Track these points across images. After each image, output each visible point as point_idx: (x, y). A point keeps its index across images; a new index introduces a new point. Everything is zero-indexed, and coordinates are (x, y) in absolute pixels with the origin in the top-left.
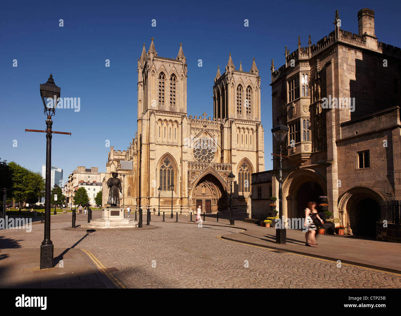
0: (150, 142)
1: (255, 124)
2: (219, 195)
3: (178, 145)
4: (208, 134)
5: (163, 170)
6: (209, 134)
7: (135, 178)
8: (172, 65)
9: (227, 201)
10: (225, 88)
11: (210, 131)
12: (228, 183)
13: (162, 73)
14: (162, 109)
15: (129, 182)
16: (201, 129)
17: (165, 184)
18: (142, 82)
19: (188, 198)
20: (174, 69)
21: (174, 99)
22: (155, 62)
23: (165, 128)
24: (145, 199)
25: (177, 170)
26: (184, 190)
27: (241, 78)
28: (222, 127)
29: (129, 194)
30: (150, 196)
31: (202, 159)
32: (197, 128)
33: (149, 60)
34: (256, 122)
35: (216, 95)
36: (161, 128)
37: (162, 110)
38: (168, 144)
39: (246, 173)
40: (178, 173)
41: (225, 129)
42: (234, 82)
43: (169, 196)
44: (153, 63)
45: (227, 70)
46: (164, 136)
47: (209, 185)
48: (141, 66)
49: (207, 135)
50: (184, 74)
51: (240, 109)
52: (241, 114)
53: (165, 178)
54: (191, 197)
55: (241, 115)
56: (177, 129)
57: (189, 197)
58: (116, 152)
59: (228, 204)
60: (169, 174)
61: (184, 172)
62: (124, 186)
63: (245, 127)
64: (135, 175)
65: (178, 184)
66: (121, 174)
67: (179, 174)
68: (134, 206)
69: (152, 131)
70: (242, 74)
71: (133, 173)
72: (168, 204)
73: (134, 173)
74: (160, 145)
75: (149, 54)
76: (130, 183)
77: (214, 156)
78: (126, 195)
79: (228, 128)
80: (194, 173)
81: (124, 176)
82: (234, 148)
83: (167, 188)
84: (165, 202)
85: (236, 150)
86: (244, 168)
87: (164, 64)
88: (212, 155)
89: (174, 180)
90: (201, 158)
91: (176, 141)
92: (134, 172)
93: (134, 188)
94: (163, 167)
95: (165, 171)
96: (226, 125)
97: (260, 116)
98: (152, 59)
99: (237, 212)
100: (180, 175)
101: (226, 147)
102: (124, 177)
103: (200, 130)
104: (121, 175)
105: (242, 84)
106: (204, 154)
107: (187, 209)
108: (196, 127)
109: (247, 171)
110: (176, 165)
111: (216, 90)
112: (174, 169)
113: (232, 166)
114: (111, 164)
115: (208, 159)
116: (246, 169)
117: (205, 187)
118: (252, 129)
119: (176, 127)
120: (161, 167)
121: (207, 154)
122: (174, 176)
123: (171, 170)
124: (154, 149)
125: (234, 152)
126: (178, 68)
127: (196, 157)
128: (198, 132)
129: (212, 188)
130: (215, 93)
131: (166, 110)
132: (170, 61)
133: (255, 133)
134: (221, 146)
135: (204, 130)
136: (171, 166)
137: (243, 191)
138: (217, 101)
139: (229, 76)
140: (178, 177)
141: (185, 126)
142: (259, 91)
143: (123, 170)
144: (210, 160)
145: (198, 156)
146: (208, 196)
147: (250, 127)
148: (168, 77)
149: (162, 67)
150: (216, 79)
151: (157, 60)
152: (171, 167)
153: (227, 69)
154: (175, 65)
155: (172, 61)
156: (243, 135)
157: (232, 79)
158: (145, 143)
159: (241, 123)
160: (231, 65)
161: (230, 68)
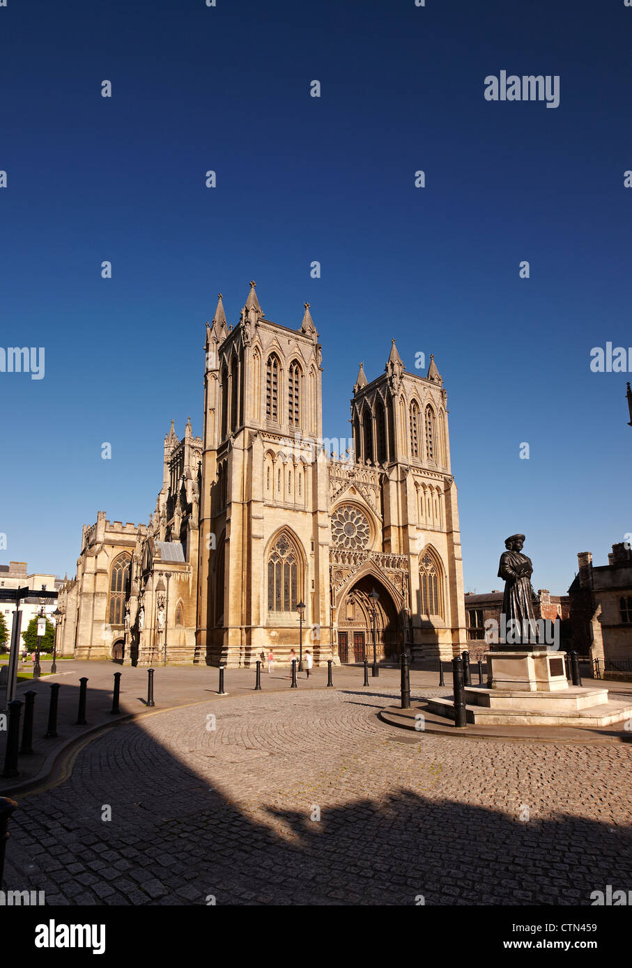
0: (253, 498)
1: (443, 479)
2: (383, 621)
3: (307, 510)
4: (357, 492)
5: (275, 563)
6: (361, 493)
7: (193, 581)
8: (293, 342)
9: (403, 634)
10: (385, 403)
11: (361, 485)
12: (403, 594)
13: (273, 355)
14: (273, 430)
15: (178, 590)
16: (346, 480)
17: (279, 595)
18: (217, 370)
19: (331, 628)
20: (296, 350)
21: (296, 412)
22: (259, 329)
23: (279, 470)
24: (236, 632)
25: (304, 565)
26: (322, 611)
27: (415, 388)
28: (384, 481)
29: (179, 619)
30: (253, 624)
31: (347, 543)
32: (337, 478)
33: (248, 324)
34: (443, 475)
35: (360, 416)
36: (271, 470)
37: (273, 432)
38: (286, 507)
39: (430, 576)
40: (307, 571)
41: (391, 483)
42: (405, 393)
43: (289, 624)
44: (257, 331)
45: (390, 370)
46: (276, 488)
47: (362, 599)
48: (215, 339)
49: (355, 493)
50: (317, 363)
51: (415, 448)
52: (417, 456)
53: (278, 581)
54: (336, 625)
55: (418, 459)
56: (303, 476)
57: (332, 625)
58: (111, 526)
59: (406, 642)
60: (287, 574)
61: (323, 570)
62: (167, 601)
63: (427, 482)
64: (194, 575)
65: (307, 595)
66: (161, 571)
67: (310, 572)
68: (190, 648)
69: (256, 474)
70: (417, 380)
71: (189, 569)
72: (288, 643)
73: (191, 571)
74: (270, 506)
75: (247, 311)
76: (181, 595)
77: (368, 537)
78: (172, 623)
79: (397, 482)
80: (339, 572)
81: (168, 576)
82: (413, 524)
83: (283, 606)
84: (282, 637)
85: (415, 527)
86: (427, 565)
87: (279, 337)
88: (364, 536)
89: (298, 586)
90: (343, 542)
91: (301, 501)
92: (191, 568)
93: (191, 605)
94: (275, 556)
95: (279, 565)
96: (394, 475)
97: (449, 464)
98: (253, 324)
99: (423, 657)
100: (310, 576)
101: (395, 519)
102: (168, 580)
103: (344, 482)
104: (161, 575)
105: (418, 400)
106: (349, 532)
107: (329, 653)
108: (335, 474)
109: (432, 571)
110: (301, 553)
111: (360, 407)
112: (299, 561)
113: (409, 560)
114: (99, 552)
115: (357, 544)
116: (429, 568)
117: (353, 604)
118: (438, 489)
119: (302, 472)
120: (272, 557)
121: (356, 534)
122: (298, 579)
123: (291, 564)
124: (260, 515)
125: (412, 531)
126: (306, 352)
127: (334, 538)
128: (338, 487)
129: (367, 606)
130: (356, 412)
131: (282, 433)
132: (290, 334)
133: (443, 497)
134: (383, 517)
135: (350, 482)
136: (291, 555)
137: (427, 614)
138: (362, 429)
139: (396, 380)
140: (307, 581)
141: (321, 470)
142: (446, 416)
143: (166, 563)
144: (361, 545)
145: (339, 536)
146: (359, 624)
147: (435, 484)
148: (286, 365)
149: (275, 343)
150: (359, 387)
151: (265, 327)
152: (291, 558)
153: (389, 368)
154: (300, 343)
155: (293, 335)
156: (423, 499)
157: (401, 388)
158: (239, 501)
159: (419, 474)
160: (397, 362)
161: (396, 367)
